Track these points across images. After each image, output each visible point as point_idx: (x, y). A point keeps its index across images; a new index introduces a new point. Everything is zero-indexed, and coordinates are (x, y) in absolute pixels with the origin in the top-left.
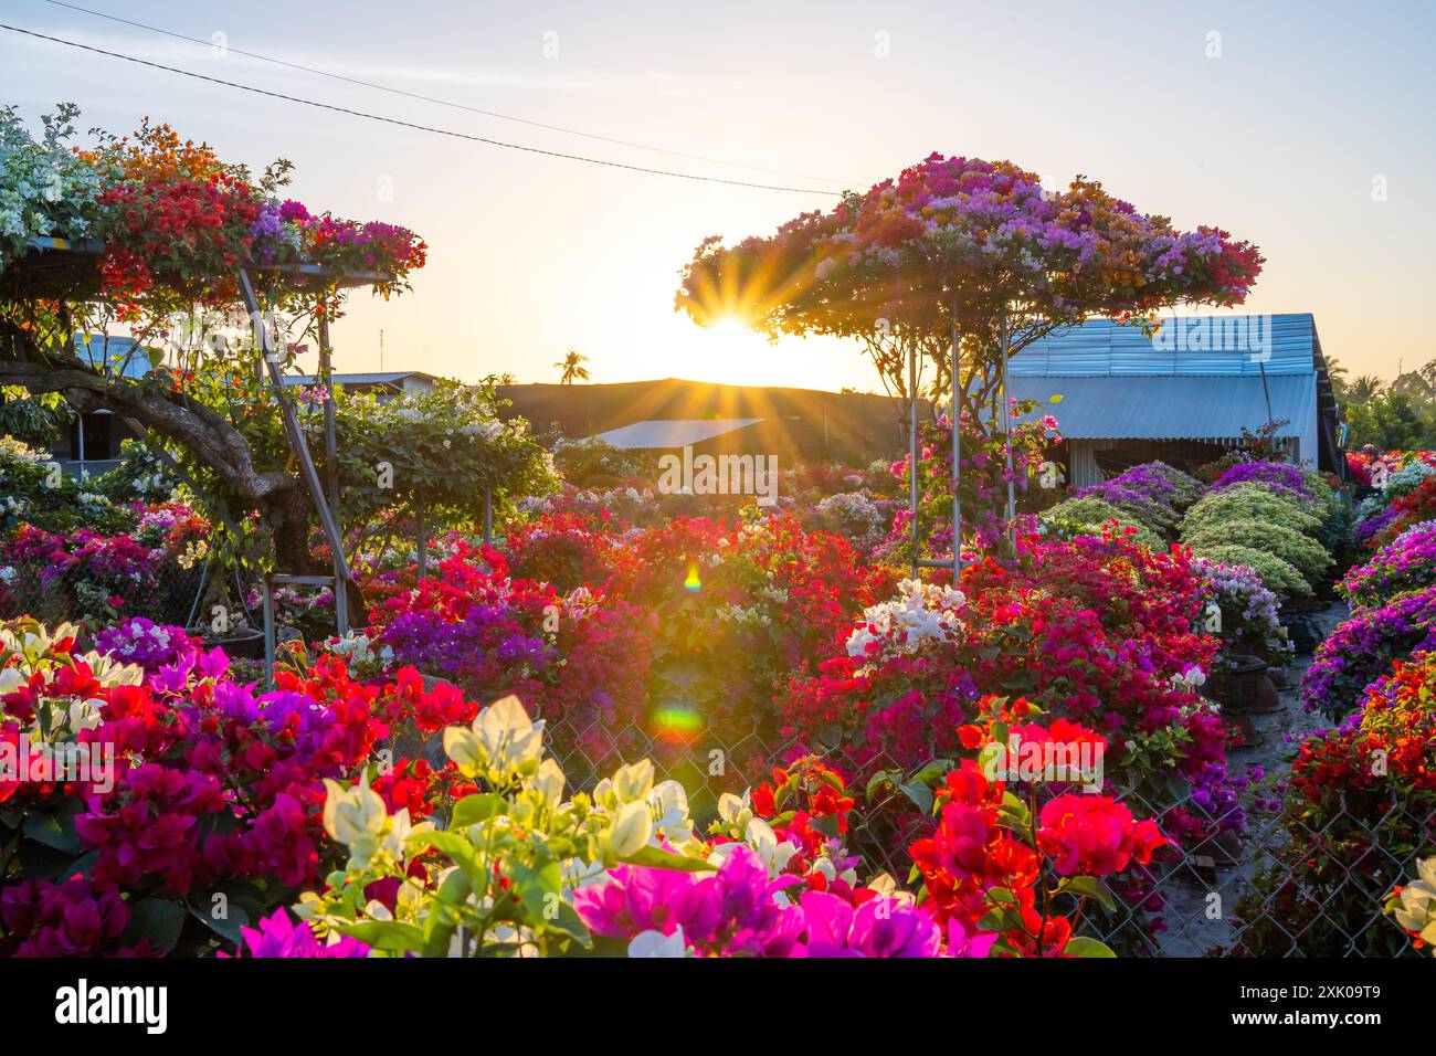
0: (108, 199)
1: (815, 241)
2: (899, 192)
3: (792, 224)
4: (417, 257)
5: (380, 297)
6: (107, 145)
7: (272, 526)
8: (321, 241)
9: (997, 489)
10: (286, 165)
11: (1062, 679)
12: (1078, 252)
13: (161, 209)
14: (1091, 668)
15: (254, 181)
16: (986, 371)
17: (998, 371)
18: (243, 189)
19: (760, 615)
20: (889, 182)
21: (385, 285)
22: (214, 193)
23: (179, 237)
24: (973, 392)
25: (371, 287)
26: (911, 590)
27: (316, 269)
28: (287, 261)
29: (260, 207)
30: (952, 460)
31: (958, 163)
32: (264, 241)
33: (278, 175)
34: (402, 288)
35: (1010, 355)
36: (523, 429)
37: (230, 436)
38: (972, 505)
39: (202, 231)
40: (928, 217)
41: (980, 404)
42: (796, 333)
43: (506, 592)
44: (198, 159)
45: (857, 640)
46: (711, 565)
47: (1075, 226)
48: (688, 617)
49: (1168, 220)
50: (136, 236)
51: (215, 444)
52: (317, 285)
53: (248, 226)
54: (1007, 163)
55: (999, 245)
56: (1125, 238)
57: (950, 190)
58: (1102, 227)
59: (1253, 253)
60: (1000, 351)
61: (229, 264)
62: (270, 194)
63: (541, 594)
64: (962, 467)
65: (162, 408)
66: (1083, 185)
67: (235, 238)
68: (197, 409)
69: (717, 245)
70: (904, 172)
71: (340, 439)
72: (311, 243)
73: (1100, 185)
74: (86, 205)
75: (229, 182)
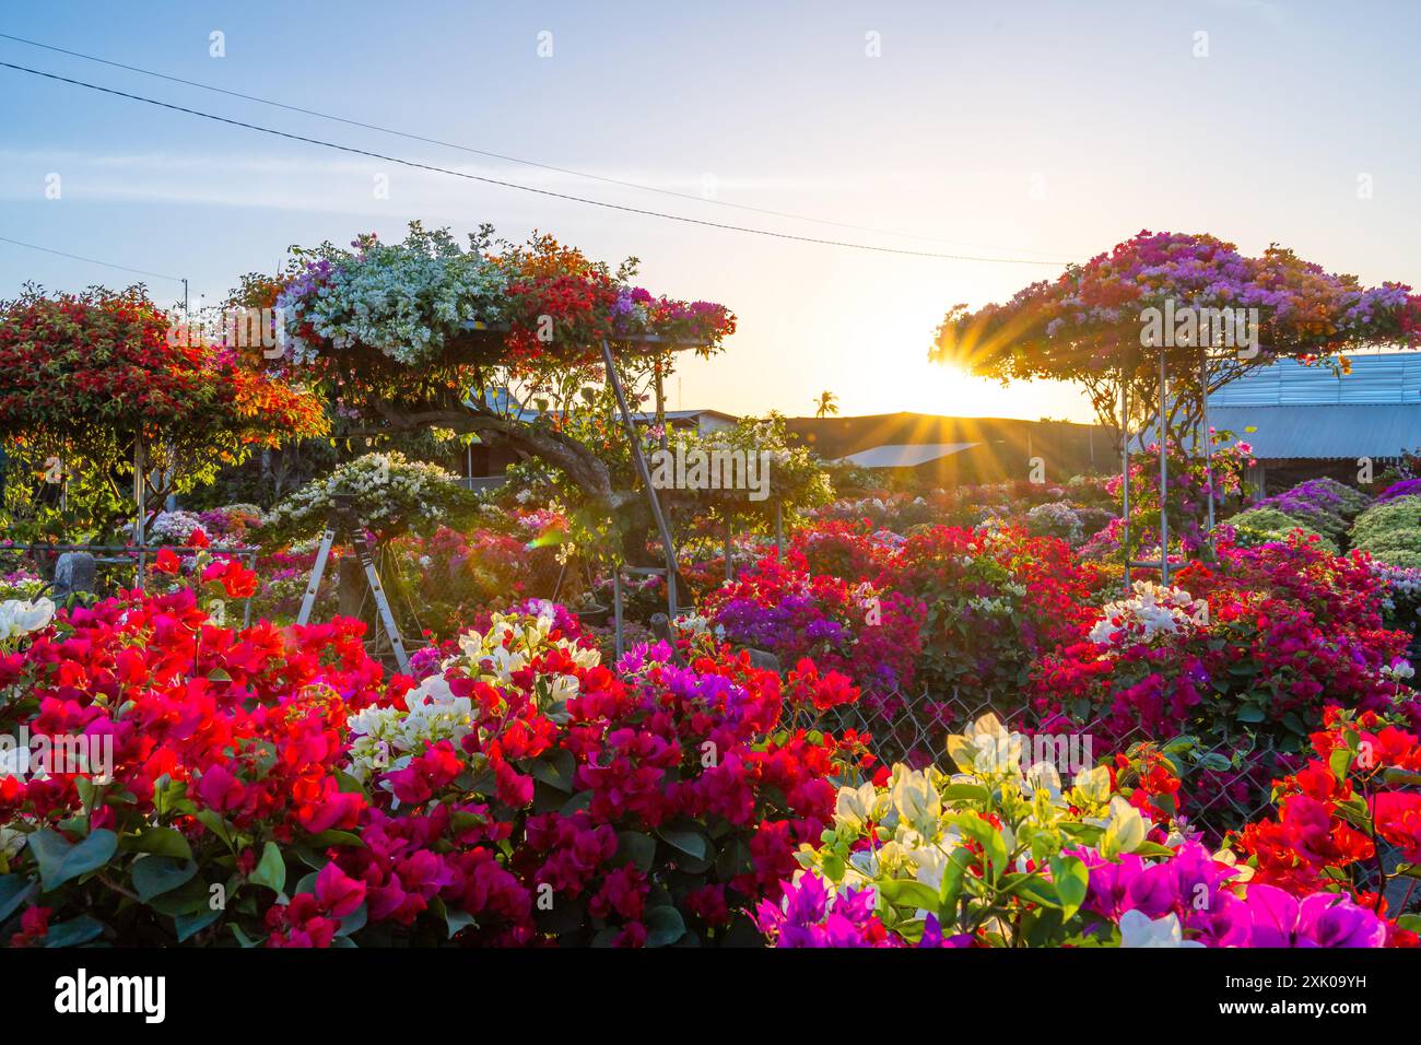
0: (511, 292)
1: (1046, 305)
2: (1115, 262)
3: (1025, 292)
4: (729, 326)
5: (701, 358)
6: (509, 251)
7: (621, 529)
8: (661, 317)
9: (1199, 504)
10: (635, 261)
11: (1286, 667)
12: (1275, 307)
13: (550, 297)
14: (1313, 660)
15: (612, 274)
16: (1189, 407)
17: (1199, 407)
18: (605, 280)
19: (1004, 606)
20: (1105, 255)
21: (704, 348)
22: (584, 284)
23: (563, 318)
24: (1176, 424)
25: (695, 350)
26: (1143, 590)
27: (654, 338)
28: (636, 332)
29: (617, 294)
30: (1160, 479)
31: (1165, 238)
32: (621, 318)
33: (629, 269)
34: (717, 350)
35: (1210, 393)
36: (805, 456)
37: (594, 464)
38: (1177, 516)
39: (578, 313)
40: (1143, 283)
41: (1183, 434)
42: (1024, 378)
43: (807, 586)
44: (571, 259)
45: (1100, 631)
46: (963, 565)
47: (1271, 286)
48: (945, 606)
49: (1356, 278)
50: (532, 318)
51: (583, 469)
52: (657, 349)
53: (609, 308)
54: (1207, 236)
55: (1205, 303)
56: (1317, 294)
57: (1161, 260)
58: (1295, 286)
60: (1200, 390)
61: (596, 337)
62: (623, 283)
63: (836, 587)
64: (1168, 485)
65: (546, 443)
66: (1276, 251)
67: (601, 317)
68: (572, 445)
69: (963, 311)
70: (1118, 246)
72: (654, 319)
73: (1291, 252)
74: (497, 297)
75: (595, 275)
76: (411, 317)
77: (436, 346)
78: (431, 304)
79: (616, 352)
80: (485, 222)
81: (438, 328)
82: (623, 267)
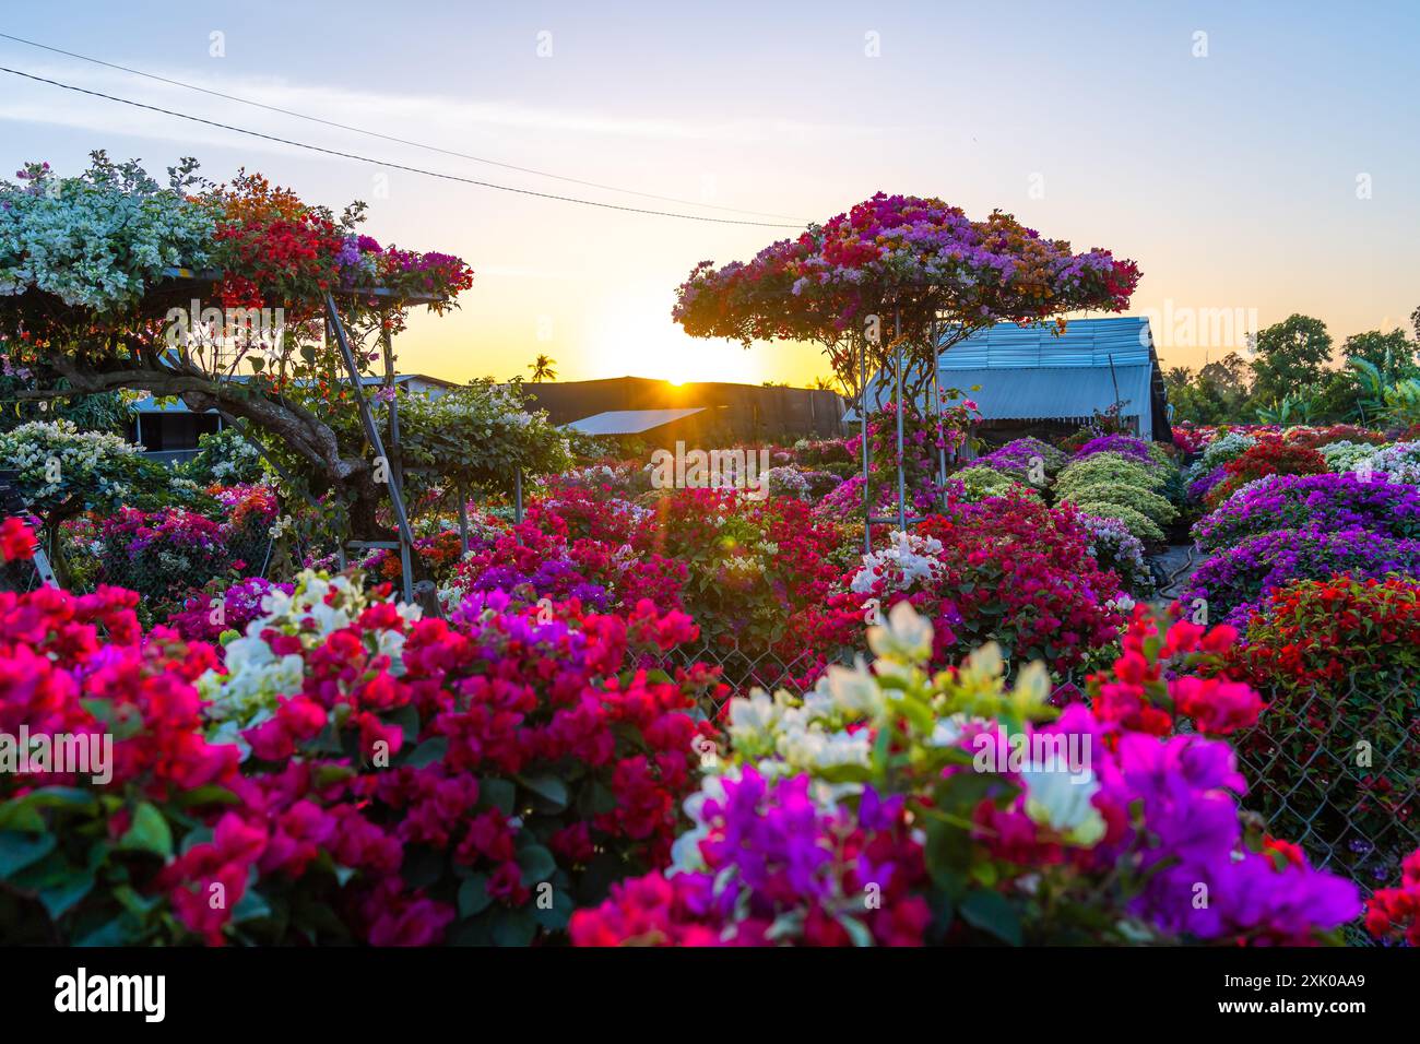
0: (220, 236)
1: (790, 264)
2: (853, 223)
3: (768, 250)
4: (465, 281)
5: (434, 314)
6: (209, 191)
7: (348, 501)
8: (391, 268)
9: (931, 461)
10: (361, 206)
11: (1029, 606)
12: (1001, 271)
13: (268, 243)
14: (1052, 597)
15: (336, 220)
16: (921, 366)
17: (930, 367)
18: (329, 226)
19: (758, 564)
20: (843, 216)
21: (437, 304)
22: (304, 229)
23: (284, 267)
24: (910, 382)
25: (427, 305)
26: (899, 540)
27: (383, 292)
28: (365, 285)
29: (342, 242)
30: (897, 437)
31: (899, 201)
32: (347, 268)
33: (355, 214)
34: (451, 306)
35: (940, 352)
36: (544, 419)
37: (320, 429)
38: (912, 473)
39: (301, 261)
40: (881, 244)
41: (916, 393)
42: (764, 339)
43: (565, 551)
44: (286, 201)
45: (862, 581)
46: (716, 525)
47: (997, 249)
48: (700, 566)
49: (1068, 244)
50: (248, 266)
51: (307, 435)
52: (385, 304)
53: (334, 257)
54: (937, 200)
55: (938, 267)
56: (1038, 259)
57: (896, 223)
58: (1017, 249)
59: (1133, 268)
60: (932, 350)
61: (320, 288)
62: (349, 231)
63: (596, 550)
64: (905, 442)
65: (264, 407)
66: (999, 217)
67: (325, 267)
68: (290, 405)
69: (709, 268)
70: (854, 208)
71: (403, 429)
72: (383, 270)
73: (1012, 217)
74: (204, 242)
75: (316, 221)
76: (104, 260)
77: (135, 294)
78: (127, 247)
79: (344, 305)
80: (187, 155)
81: (137, 274)
82: (348, 212)
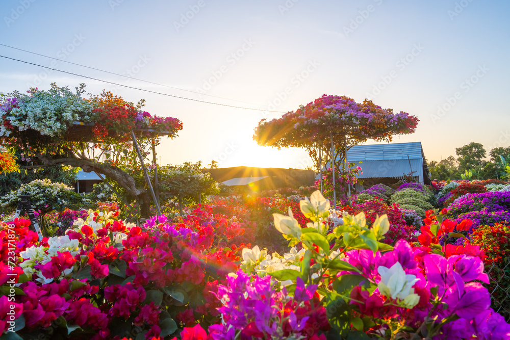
0: (95, 111)
1: (293, 119)
2: (315, 105)
3: (286, 115)
4: (180, 127)
5: (170, 138)
6: (93, 98)
7: (139, 205)
8: (154, 123)
9: (345, 188)
10: (143, 101)
12: (368, 119)
13: (110, 113)
15: (135, 106)
16: (341, 155)
17: (344, 155)
18: (133, 108)
20: (312, 103)
21: (171, 135)
22: (124, 109)
23: (115, 121)
24: (337, 161)
25: (167, 136)
26: (332, 212)
27: (152, 130)
28: (145, 128)
29: (137, 113)
30: (333, 180)
31: (331, 97)
32: (139, 122)
33: (142, 104)
34: (176, 136)
35: (347, 150)
36: (209, 176)
37: (129, 178)
38: (338, 192)
39: (122, 119)
40: (325, 111)
41: (339, 164)
42: (286, 147)
44: (118, 100)
46: (268, 210)
47: (366, 112)
48: (262, 225)
49: (392, 110)
50: (103, 121)
51: (125, 180)
52: (153, 135)
53: (134, 118)
54: (345, 96)
55: (346, 117)
56: (381, 115)
57: (331, 104)
58: (374, 112)
59: (416, 119)
60: (344, 149)
61: (129, 128)
62: (139, 109)
64: (335, 181)
65: (110, 170)
66: (367, 102)
67: (131, 121)
68: (119, 170)
69: (265, 121)
70: (315, 100)
71: (159, 179)
72: (151, 123)
73: (372, 101)
74: (89, 113)
75: (128, 106)
76: (52, 119)
77: (63, 130)
78: (61, 114)
79: (138, 136)
80: (82, 83)
81: (64, 123)
82: (139, 103)
